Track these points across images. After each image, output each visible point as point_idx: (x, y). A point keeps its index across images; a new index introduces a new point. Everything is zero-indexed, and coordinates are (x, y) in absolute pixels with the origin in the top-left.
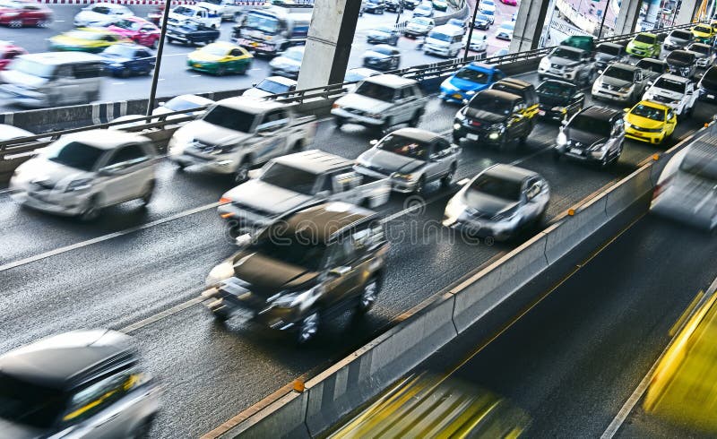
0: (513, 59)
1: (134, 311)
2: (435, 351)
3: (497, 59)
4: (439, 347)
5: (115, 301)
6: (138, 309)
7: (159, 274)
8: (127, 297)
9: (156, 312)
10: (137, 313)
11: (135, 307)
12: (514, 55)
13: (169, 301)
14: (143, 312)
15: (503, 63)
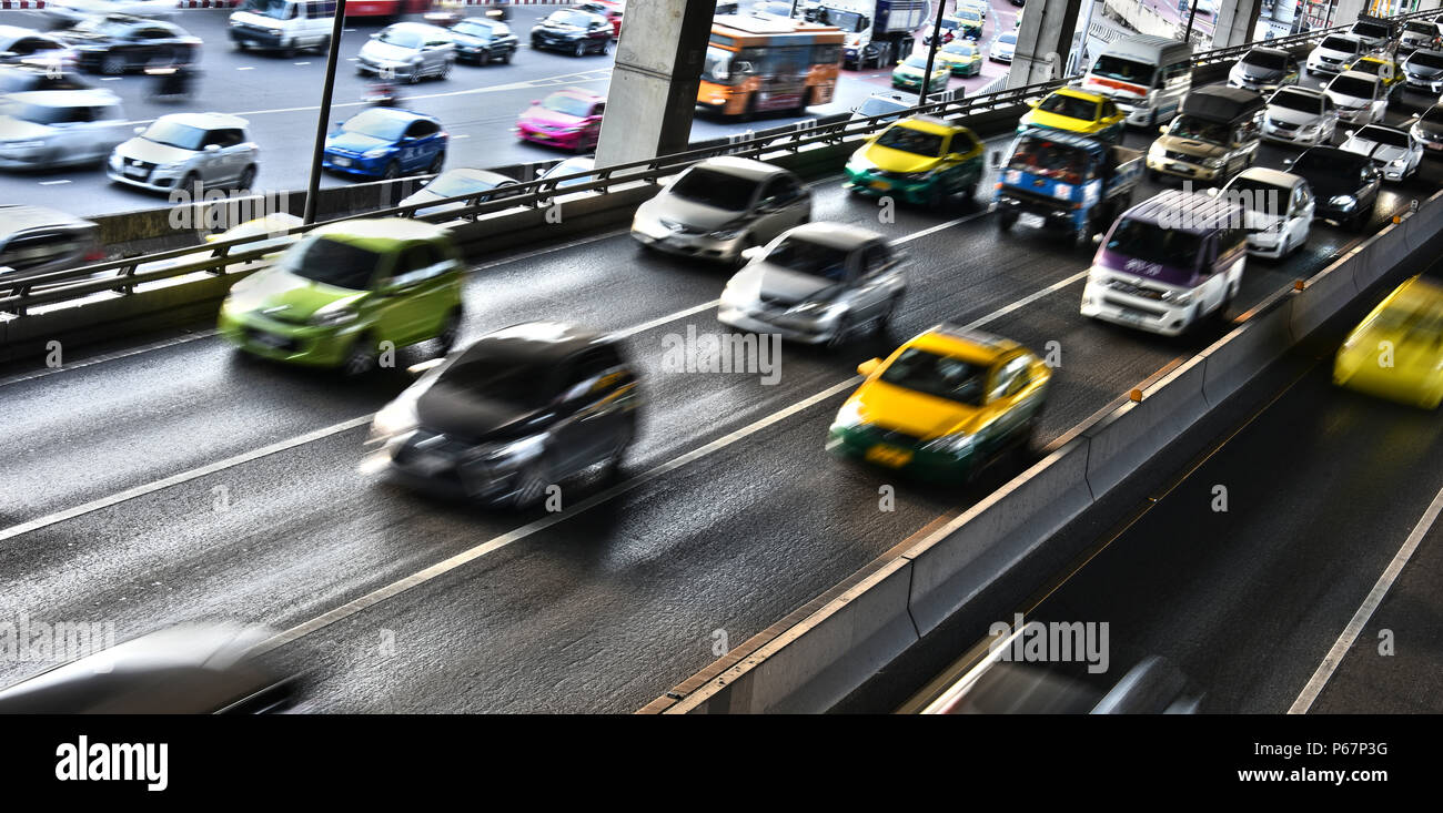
0: (1016, 99)
1: (286, 606)
2: (876, 671)
3: (986, 100)
4: (883, 664)
5: (248, 588)
6: (294, 602)
7: (334, 534)
8: (272, 578)
9: (329, 606)
10: (293, 610)
11: (288, 597)
12: (1019, 90)
13: (355, 584)
14: (305, 606)
15: (997, 107)
